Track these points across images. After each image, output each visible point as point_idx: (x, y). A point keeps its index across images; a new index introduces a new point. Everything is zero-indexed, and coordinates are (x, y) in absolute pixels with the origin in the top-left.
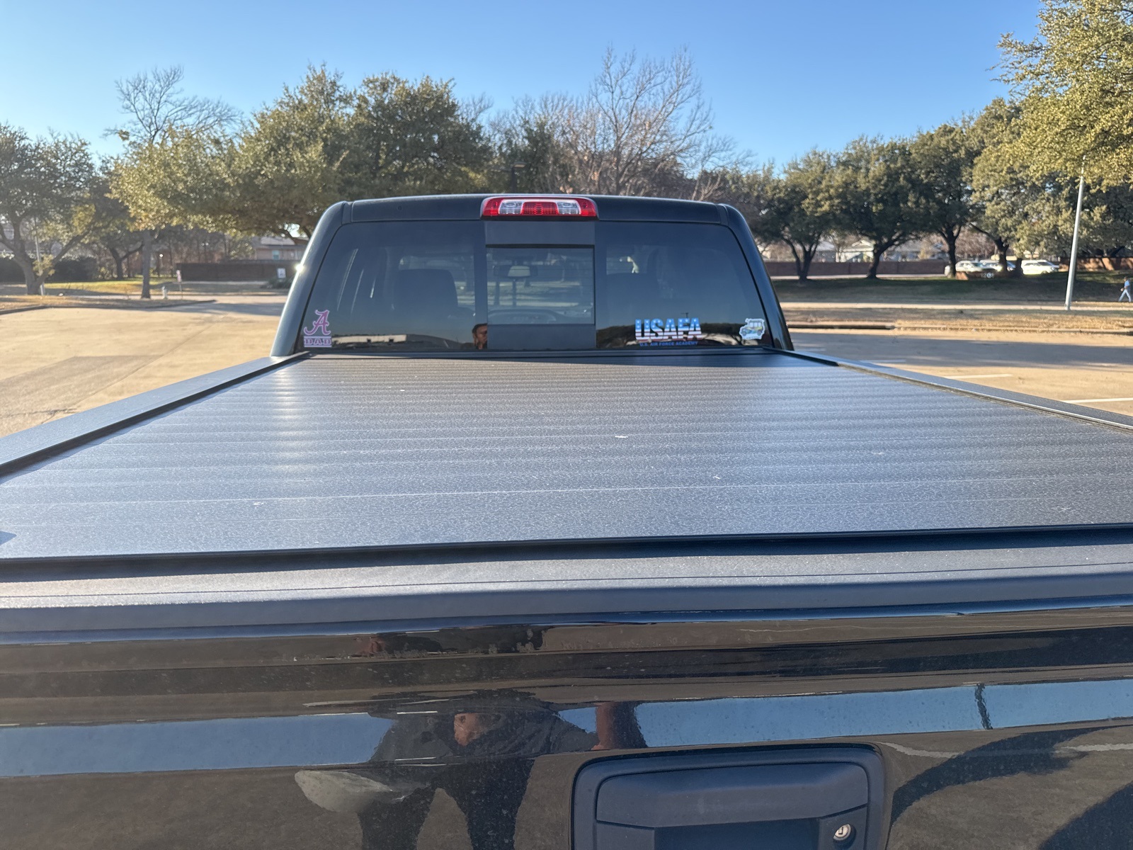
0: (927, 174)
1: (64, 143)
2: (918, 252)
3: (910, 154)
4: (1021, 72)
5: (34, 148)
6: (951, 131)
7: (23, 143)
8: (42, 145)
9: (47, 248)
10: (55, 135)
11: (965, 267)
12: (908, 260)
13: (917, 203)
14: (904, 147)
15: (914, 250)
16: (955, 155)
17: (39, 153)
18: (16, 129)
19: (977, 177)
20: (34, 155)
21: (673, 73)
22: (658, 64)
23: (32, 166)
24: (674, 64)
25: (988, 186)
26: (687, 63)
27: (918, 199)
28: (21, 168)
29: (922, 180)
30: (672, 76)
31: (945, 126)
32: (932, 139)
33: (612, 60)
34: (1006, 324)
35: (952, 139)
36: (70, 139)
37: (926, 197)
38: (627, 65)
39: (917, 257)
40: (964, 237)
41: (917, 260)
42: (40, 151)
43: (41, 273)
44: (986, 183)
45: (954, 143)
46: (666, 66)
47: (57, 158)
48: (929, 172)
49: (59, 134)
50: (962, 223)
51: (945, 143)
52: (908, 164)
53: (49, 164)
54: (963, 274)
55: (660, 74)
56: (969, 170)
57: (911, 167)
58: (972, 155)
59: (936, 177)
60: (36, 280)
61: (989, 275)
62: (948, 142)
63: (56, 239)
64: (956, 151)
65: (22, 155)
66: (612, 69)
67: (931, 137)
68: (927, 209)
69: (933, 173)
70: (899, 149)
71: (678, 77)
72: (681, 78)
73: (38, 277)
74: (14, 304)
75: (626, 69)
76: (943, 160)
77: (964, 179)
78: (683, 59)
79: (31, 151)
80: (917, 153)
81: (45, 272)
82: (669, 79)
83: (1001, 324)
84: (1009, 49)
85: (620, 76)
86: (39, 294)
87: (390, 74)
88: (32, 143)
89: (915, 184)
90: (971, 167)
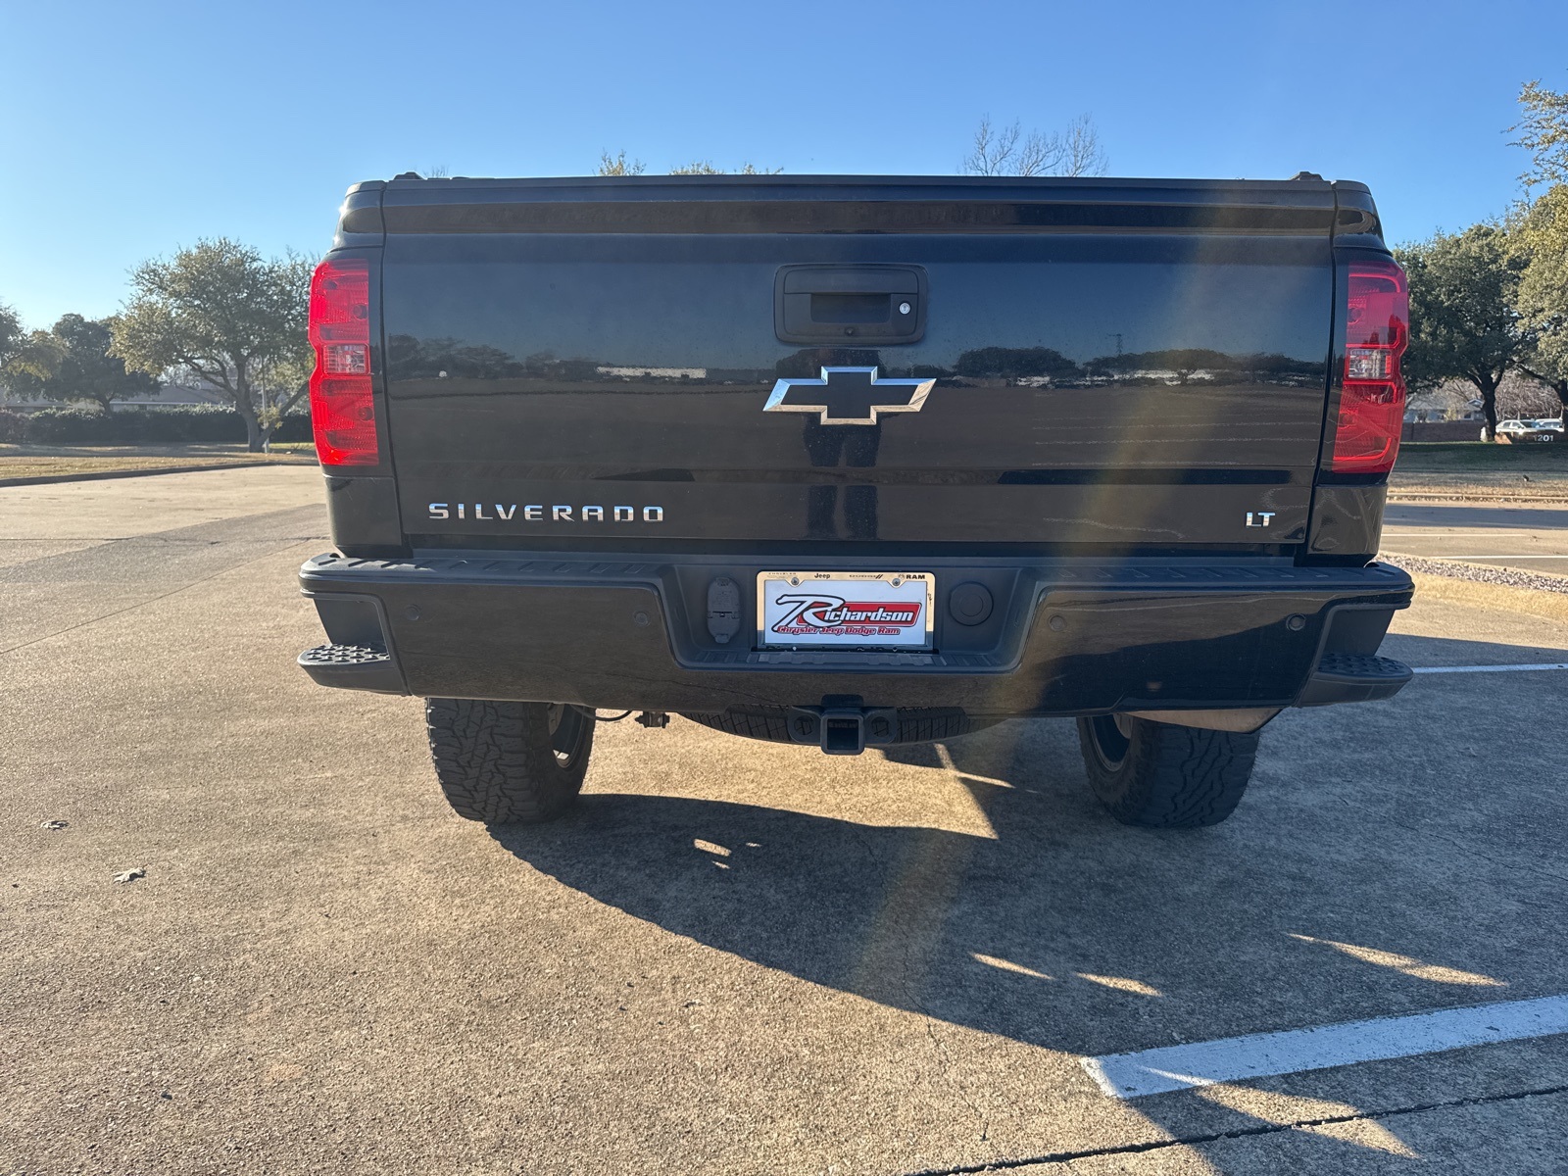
0: (1450, 294)
1: (303, 265)
2: (1443, 411)
3: (1425, 267)
4: (1551, 132)
5: (267, 271)
6: (1487, 234)
7: (255, 265)
8: (276, 269)
9: (272, 398)
10: (293, 255)
11: (1510, 428)
12: (1428, 422)
13: (1433, 335)
14: (1415, 257)
15: (1438, 408)
16: (1493, 267)
17: (272, 277)
18: (248, 248)
19: (1525, 297)
20: (267, 281)
21: (1069, 152)
22: (1049, 141)
23: (263, 293)
24: (1071, 141)
25: (1542, 310)
26: (1088, 139)
27: (1436, 328)
28: (250, 297)
29: (1442, 302)
30: (1067, 156)
31: (1480, 228)
32: (1459, 246)
33: (987, 138)
34: (1552, 493)
35: (1488, 245)
36: (310, 261)
37: (1447, 325)
38: (1007, 144)
39: (1443, 418)
40: (1509, 383)
41: (1442, 421)
42: (273, 275)
43: (265, 426)
44: (1539, 305)
45: (1491, 249)
46: (1059, 144)
47: (292, 284)
48: (1453, 291)
49: (298, 255)
50: (1503, 365)
51: (1477, 250)
52: (1421, 281)
53: (282, 291)
54: (1505, 437)
55: (1052, 154)
56: (1512, 287)
57: (1424, 285)
58: (1519, 264)
59: (1464, 298)
60: (260, 435)
61: (1546, 438)
62: (1481, 248)
63: (282, 388)
64: (1494, 261)
65: (253, 280)
66: (988, 149)
67: (1458, 242)
68: (1449, 342)
69: (1459, 292)
70: (1408, 260)
71: (1076, 156)
72: (1079, 158)
73: (263, 430)
74: (237, 459)
75: (1006, 149)
76: (1474, 274)
77: (1504, 300)
78: (1082, 134)
79: (264, 274)
80: (1434, 264)
81: (271, 424)
82: (1064, 159)
83: (1544, 493)
84: (1535, 103)
85: (998, 158)
86: (263, 452)
87: (703, 166)
88: (266, 265)
89: (1431, 308)
90: (1516, 284)
